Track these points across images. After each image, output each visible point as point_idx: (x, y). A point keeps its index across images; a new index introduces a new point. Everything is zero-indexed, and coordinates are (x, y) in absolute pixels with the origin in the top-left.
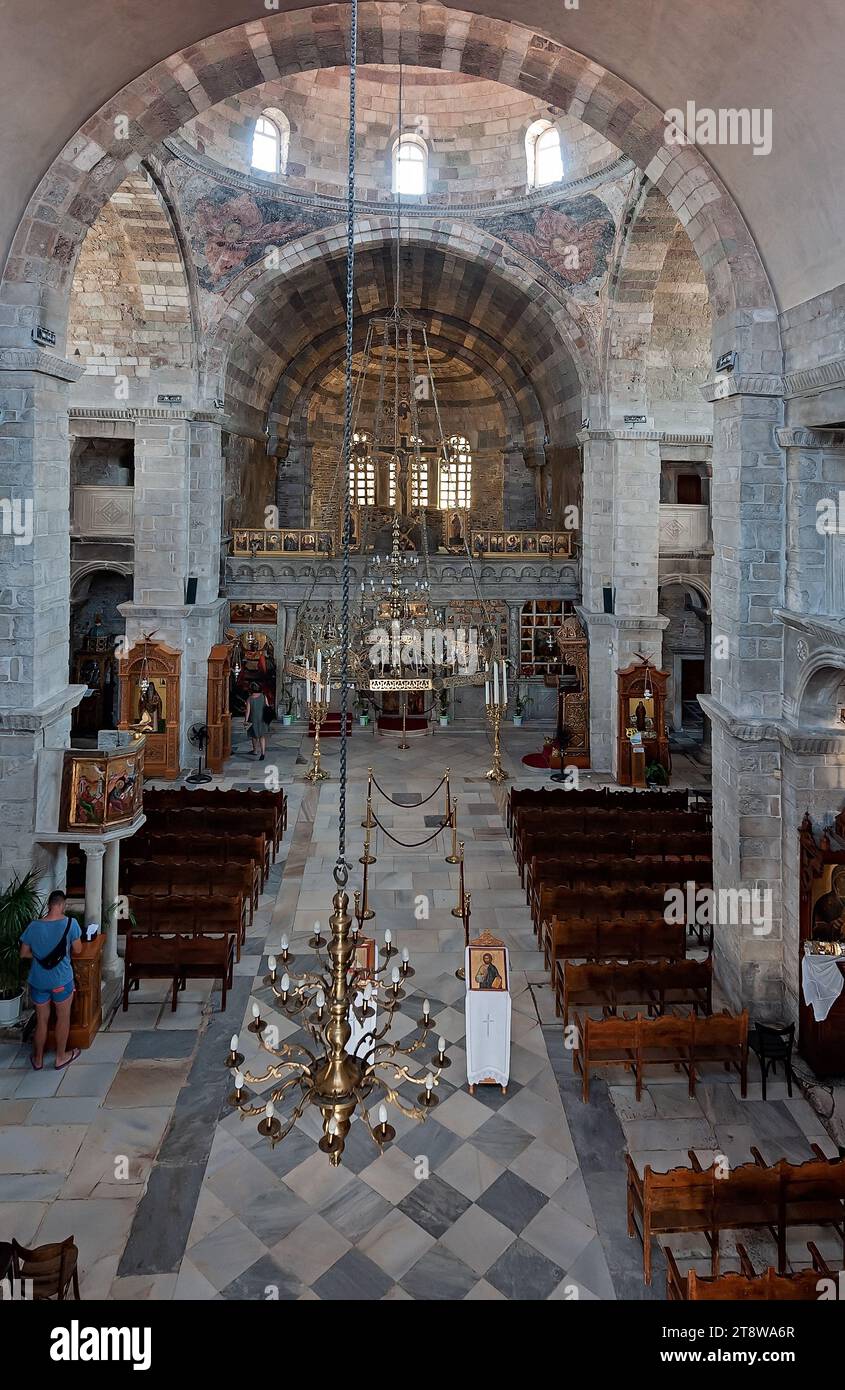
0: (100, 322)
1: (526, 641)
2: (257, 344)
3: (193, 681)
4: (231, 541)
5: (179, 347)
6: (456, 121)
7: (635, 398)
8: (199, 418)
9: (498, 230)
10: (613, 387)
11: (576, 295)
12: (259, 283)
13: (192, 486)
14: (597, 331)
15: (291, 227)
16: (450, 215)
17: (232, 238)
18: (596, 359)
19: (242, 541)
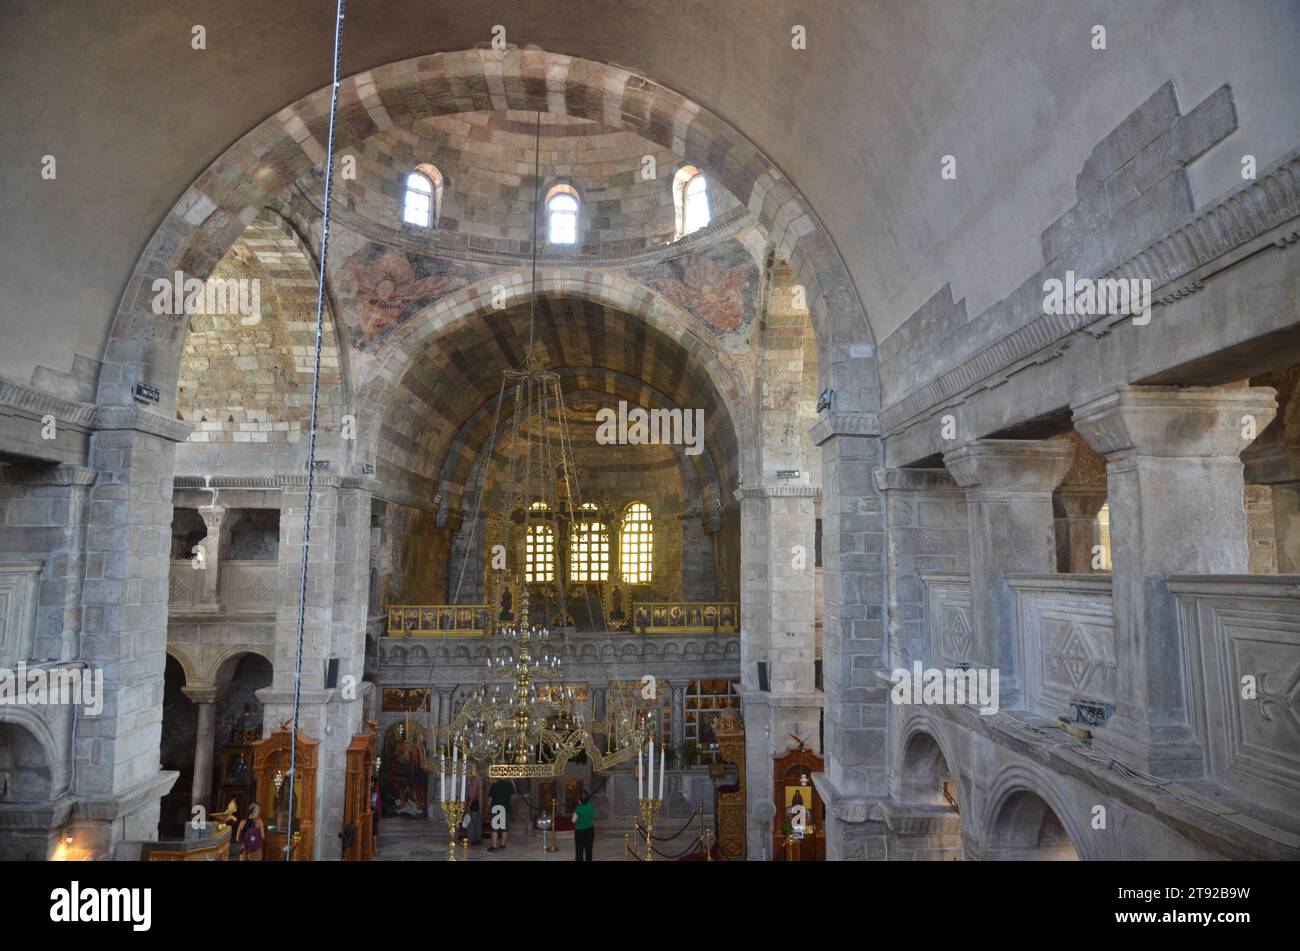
0: (254, 386)
1: (691, 727)
2: (419, 406)
3: (330, 775)
4: (386, 620)
5: (330, 410)
6: (607, 171)
7: (787, 451)
8: (347, 485)
9: (648, 279)
10: (766, 441)
11: (728, 344)
12: (412, 340)
13: (337, 558)
14: (749, 381)
15: (443, 282)
16: (601, 265)
17: (384, 295)
18: (750, 411)
19: (397, 619)
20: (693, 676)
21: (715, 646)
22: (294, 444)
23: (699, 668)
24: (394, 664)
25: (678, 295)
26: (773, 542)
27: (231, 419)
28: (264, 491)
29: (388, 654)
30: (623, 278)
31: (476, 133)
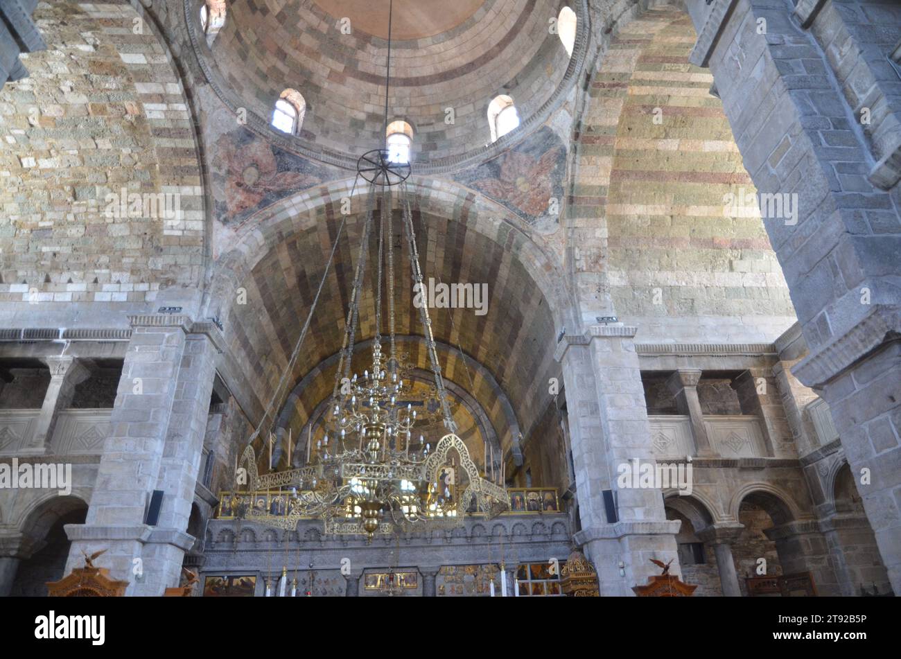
0: (123, 251)
5: (189, 269)
6: (434, 111)
7: (602, 304)
8: (195, 331)
9: (471, 181)
10: (582, 297)
11: (539, 227)
12: (269, 223)
13: (176, 396)
14: (561, 255)
15: (300, 178)
16: (430, 173)
17: (249, 181)
18: (564, 278)
19: (227, 506)
20: (522, 559)
21: (540, 526)
22: (150, 302)
23: (527, 551)
24: (220, 549)
25: (495, 191)
26: (602, 376)
27: (96, 281)
28: (115, 343)
29: (215, 538)
30: (449, 182)
31: (334, 76)
